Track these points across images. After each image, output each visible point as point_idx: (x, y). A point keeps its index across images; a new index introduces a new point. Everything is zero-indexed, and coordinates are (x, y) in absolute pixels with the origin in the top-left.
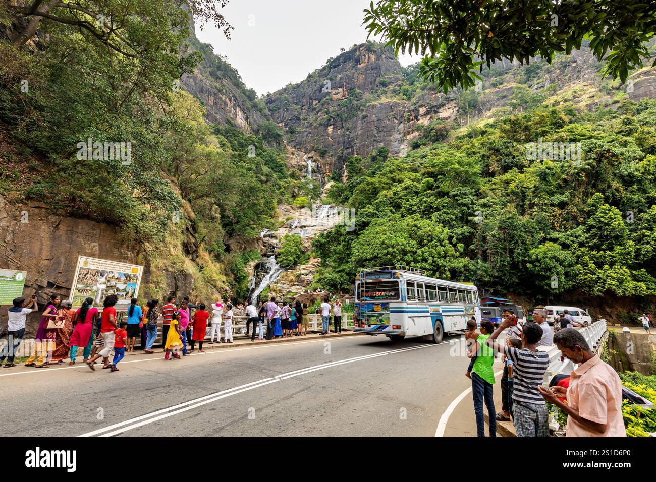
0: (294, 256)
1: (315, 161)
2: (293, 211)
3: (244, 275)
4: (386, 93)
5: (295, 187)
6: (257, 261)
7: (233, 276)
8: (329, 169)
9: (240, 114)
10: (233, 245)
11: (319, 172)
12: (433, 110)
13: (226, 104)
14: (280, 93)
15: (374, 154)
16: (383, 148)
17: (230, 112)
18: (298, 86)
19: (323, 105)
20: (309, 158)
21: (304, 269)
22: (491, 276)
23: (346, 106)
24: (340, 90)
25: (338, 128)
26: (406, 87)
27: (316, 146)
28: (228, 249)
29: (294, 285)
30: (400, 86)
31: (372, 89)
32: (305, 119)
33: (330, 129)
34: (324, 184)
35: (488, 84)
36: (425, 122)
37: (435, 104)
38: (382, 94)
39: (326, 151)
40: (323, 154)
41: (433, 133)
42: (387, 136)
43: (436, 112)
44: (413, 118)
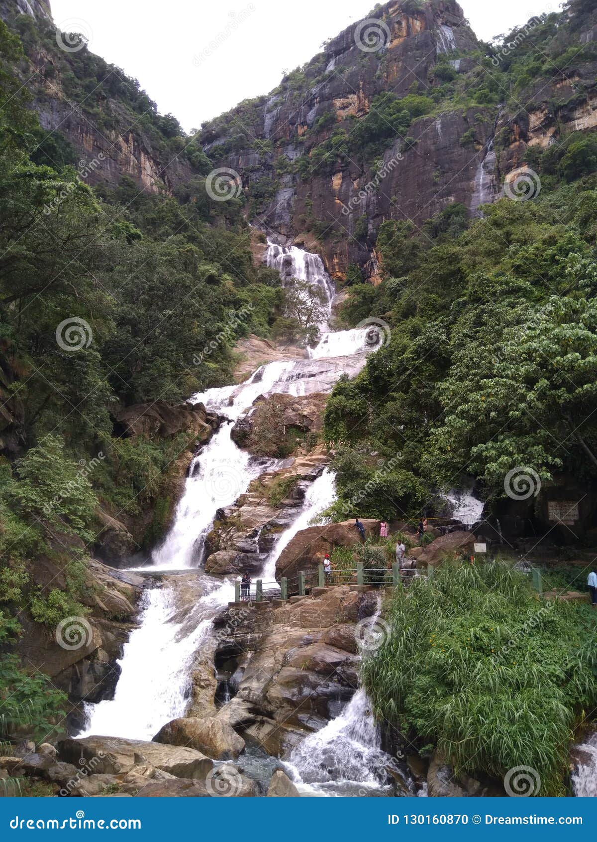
2: (271, 351)
4: (450, 92)
8: (341, 265)
9: (148, 166)
10: (133, 422)
12: (559, 115)
13: (118, 148)
16: (454, 207)
17: (128, 162)
24: (353, 98)
25: (354, 176)
27: (309, 219)
31: (421, 88)
33: (336, 181)
36: (544, 141)
37: (562, 101)
38: (443, 95)
39: (330, 227)
40: (325, 234)
41: (565, 162)
42: (462, 180)
43: (567, 120)
44: (517, 137)
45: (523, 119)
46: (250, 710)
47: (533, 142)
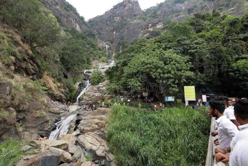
0: (98, 79)
1: (109, 45)
2: (99, 63)
3: (74, 88)
4: (136, 19)
5: (100, 54)
6: (80, 82)
7: (68, 89)
9: (78, 26)
10: (69, 75)
11: (111, 49)
12: (154, 25)
13: (72, 22)
14: (94, 18)
15: (132, 42)
17: (74, 25)
18: (101, 16)
19: (112, 23)
20: (107, 44)
21: (101, 85)
22: (205, 81)
23: (121, 23)
24: (118, 17)
26: (144, 16)
27: (109, 39)
28: (66, 77)
29: (96, 92)
30: (141, 16)
31: (130, 17)
32: (105, 29)
33: (114, 33)
34: (113, 54)
35: (174, 16)
36: (151, 29)
37: (155, 22)
38: (135, 19)
39: (113, 41)
40: (112, 42)
41: (154, 34)
42: (137, 35)
43: (155, 26)
44: (147, 28)
45: (148, 25)
46: (80, 132)
47: (149, 29)
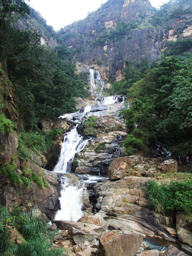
8: (106, 75)
10: (44, 123)
12: (179, 31)
16: (145, 58)
19: (99, 32)
20: (91, 68)
23: (116, 32)
24: (111, 22)
25: (111, 47)
29: (100, 152)
31: (134, 20)
33: (105, 48)
37: (180, 27)
38: (141, 23)
42: (147, 50)
43: (181, 33)
44: (165, 37)
45: (167, 32)
46: (107, 214)
47: (170, 39)
